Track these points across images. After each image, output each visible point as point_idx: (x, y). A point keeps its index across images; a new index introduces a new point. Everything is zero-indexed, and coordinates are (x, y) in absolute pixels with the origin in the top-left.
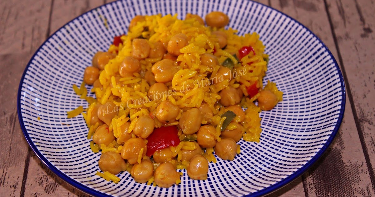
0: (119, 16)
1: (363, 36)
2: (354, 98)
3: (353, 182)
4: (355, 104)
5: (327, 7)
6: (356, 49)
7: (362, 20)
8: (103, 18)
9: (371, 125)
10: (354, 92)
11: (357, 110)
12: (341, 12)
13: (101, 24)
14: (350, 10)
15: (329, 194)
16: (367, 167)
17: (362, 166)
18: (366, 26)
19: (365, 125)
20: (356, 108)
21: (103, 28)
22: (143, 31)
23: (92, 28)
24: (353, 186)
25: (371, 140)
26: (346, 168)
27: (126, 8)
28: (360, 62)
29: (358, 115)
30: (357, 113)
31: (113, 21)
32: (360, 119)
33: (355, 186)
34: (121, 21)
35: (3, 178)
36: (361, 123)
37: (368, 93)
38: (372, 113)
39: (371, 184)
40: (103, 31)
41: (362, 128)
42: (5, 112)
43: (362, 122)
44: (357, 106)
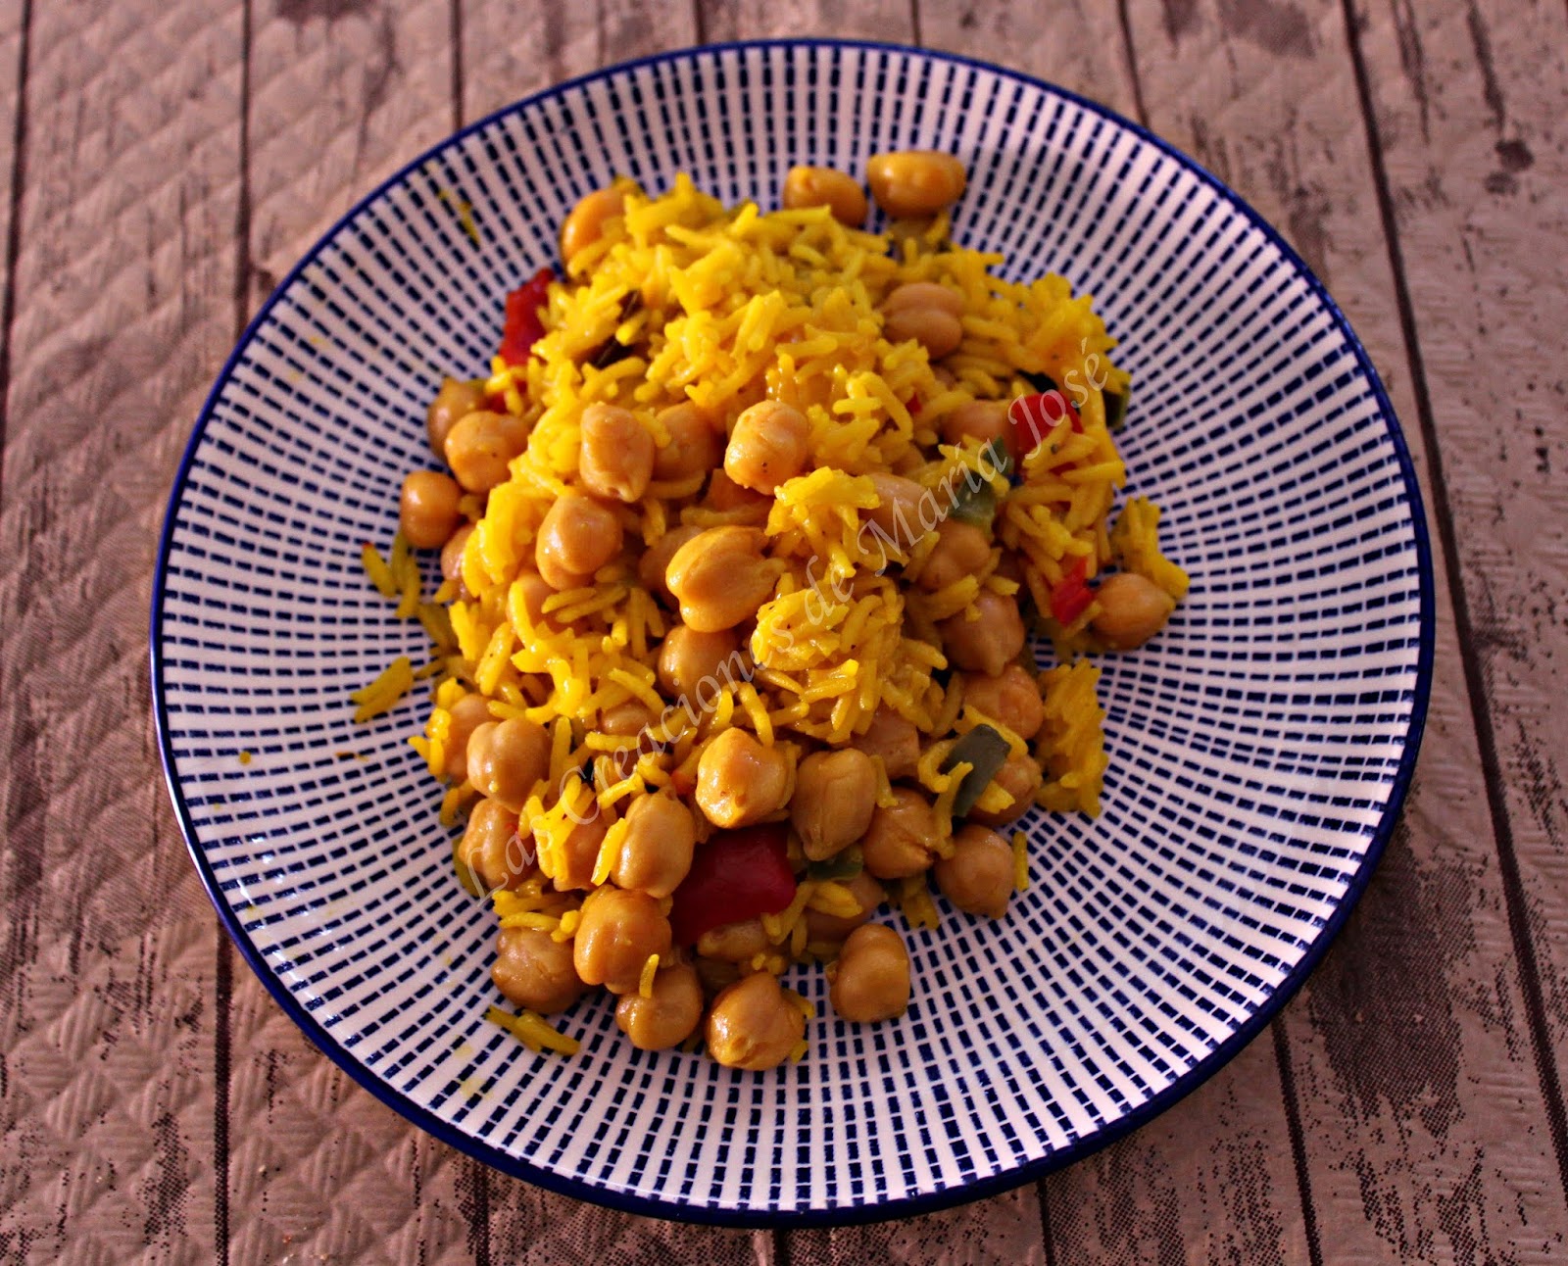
0: (518, 181)
1: (1497, 185)
2: (1458, 522)
3: (1447, 956)
4: (1463, 555)
5: (1354, 28)
6: (1469, 258)
7: (1493, 97)
8: (455, 200)
9: (1520, 664)
10: (1458, 492)
11: (1467, 588)
12: (1411, 53)
13: (447, 225)
14: (1445, 43)
15: (1359, 1017)
16: (1499, 878)
17: (1480, 873)
18: (1509, 133)
19: (1498, 660)
20: (1466, 573)
21: (459, 241)
22: (621, 320)
23: (414, 250)
24: (1447, 974)
25: (1518, 740)
26: (1423, 884)
27: (544, 139)
28: (1482, 330)
29: (1472, 613)
30: (1469, 601)
31: (495, 207)
32: (1480, 633)
33: (1457, 975)
34: (528, 199)
35: (144, 979)
36: (1483, 654)
37: (1511, 497)
38: (1524, 599)
39: (1514, 958)
40: (459, 257)
41: (1485, 678)
42: (117, 645)
43: (1486, 645)
44: (1469, 565)
